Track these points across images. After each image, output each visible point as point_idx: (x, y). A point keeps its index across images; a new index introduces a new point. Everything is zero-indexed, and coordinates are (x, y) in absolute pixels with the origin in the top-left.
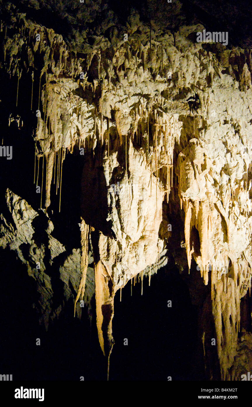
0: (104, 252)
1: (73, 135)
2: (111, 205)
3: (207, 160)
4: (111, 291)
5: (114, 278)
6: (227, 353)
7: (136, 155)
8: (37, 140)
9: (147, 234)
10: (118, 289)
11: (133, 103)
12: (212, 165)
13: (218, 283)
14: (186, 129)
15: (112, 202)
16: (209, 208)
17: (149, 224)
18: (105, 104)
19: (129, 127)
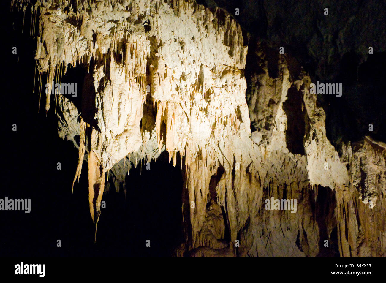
0: (95, 143)
1: (73, 54)
2: (98, 107)
3: (168, 69)
4: (101, 172)
5: (103, 163)
6: (198, 219)
7: (117, 68)
8: (37, 59)
9: (129, 128)
10: (106, 171)
11: (110, 27)
12: (173, 73)
13: (191, 164)
14: (153, 45)
15: (98, 105)
16: (174, 107)
17: (131, 120)
18: (87, 30)
19: (108, 46)
